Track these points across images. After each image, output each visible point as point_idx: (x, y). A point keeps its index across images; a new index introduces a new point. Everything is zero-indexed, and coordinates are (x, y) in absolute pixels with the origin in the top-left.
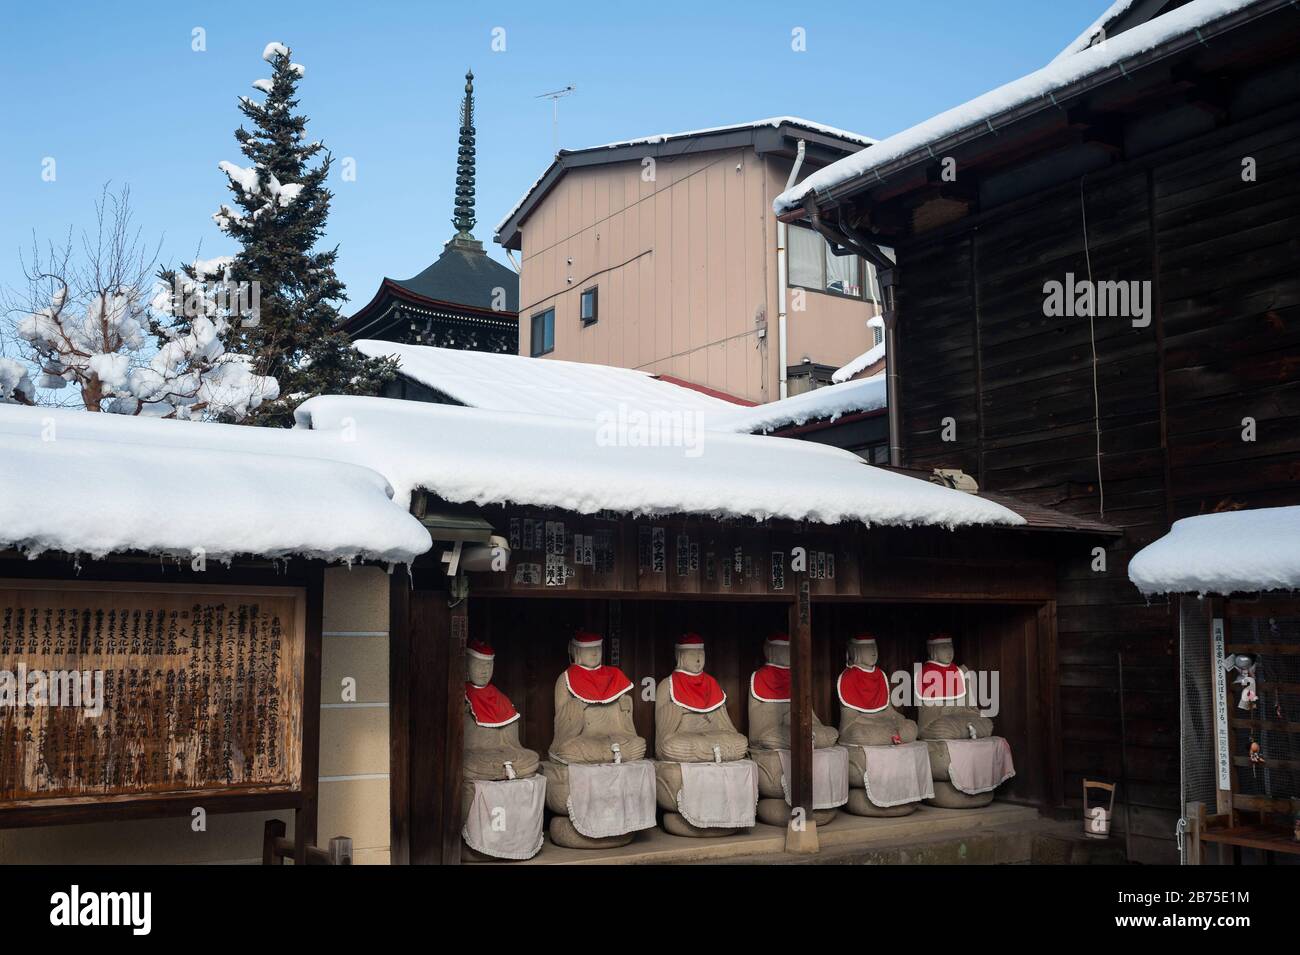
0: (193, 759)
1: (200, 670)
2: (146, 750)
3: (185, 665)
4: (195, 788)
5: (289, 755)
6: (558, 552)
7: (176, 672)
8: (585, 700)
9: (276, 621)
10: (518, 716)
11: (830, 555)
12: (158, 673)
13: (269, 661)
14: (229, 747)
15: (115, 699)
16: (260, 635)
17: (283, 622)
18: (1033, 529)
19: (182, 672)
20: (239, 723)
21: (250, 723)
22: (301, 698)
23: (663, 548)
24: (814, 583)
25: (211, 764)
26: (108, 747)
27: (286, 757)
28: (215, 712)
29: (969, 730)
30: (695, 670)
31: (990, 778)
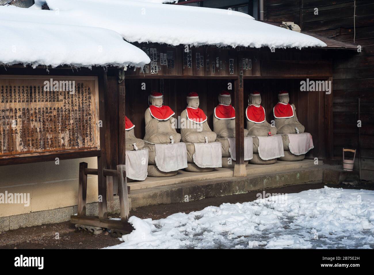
0: (67, 139)
1: (67, 107)
2: (52, 136)
3: (62, 106)
4: (68, 150)
5: (96, 137)
6: (154, 60)
7: (60, 108)
8: (158, 119)
9: (89, 89)
10: (134, 126)
11: (250, 60)
12: (54, 109)
13: (88, 104)
14: (77, 135)
15: (42, 118)
16: (84, 94)
17: (91, 89)
18: (329, 48)
19: (62, 108)
20: (80, 126)
21: (83, 126)
22: (98, 117)
23: (191, 58)
24: (244, 71)
25: (72, 141)
26: (41, 136)
27: (95, 138)
28: (73, 122)
29: (296, 130)
30: (196, 107)
31: (305, 149)
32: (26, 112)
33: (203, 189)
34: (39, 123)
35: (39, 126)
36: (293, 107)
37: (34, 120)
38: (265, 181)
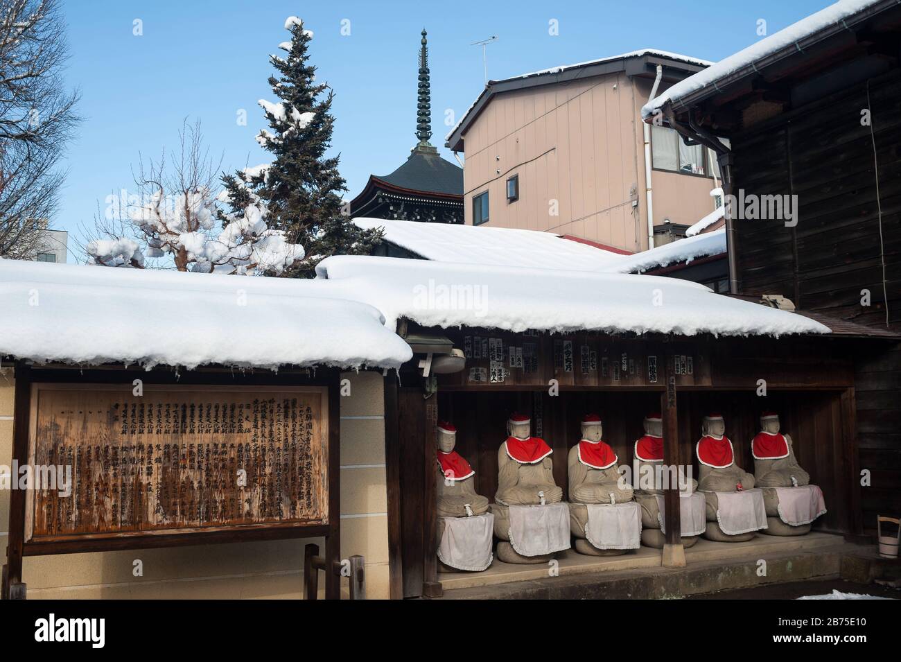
0: (256, 503)
1: (259, 443)
2: (225, 497)
3: (249, 440)
4: (258, 522)
5: (320, 500)
6: (498, 359)
7: (244, 445)
8: (519, 462)
9: (309, 409)
10: (473, 473)
11: (691, 358)
12: (232, 446)
13: (305, 437)
14: (280, 495)
15: (204, 463)
16: (298, 419)
17: (314, 411)
18: (837, 336)
19: (248, 445)
20: (286, 479)
21: (294, 479)
22: (327, 461)
23: (571, 355)
24: (678, 377)
25: (269, 506)
26: (201, 495)
27: (318, 502)
28: (270, 471)
29: (792, 479)
30: (595, 439)
31: (808, 516)
32: (170, 453)
33: (590, 591)
34: (198, 473)
35: (198, 477)
36: (786, 439)
37: (188, 466)
38: (721, 576)
